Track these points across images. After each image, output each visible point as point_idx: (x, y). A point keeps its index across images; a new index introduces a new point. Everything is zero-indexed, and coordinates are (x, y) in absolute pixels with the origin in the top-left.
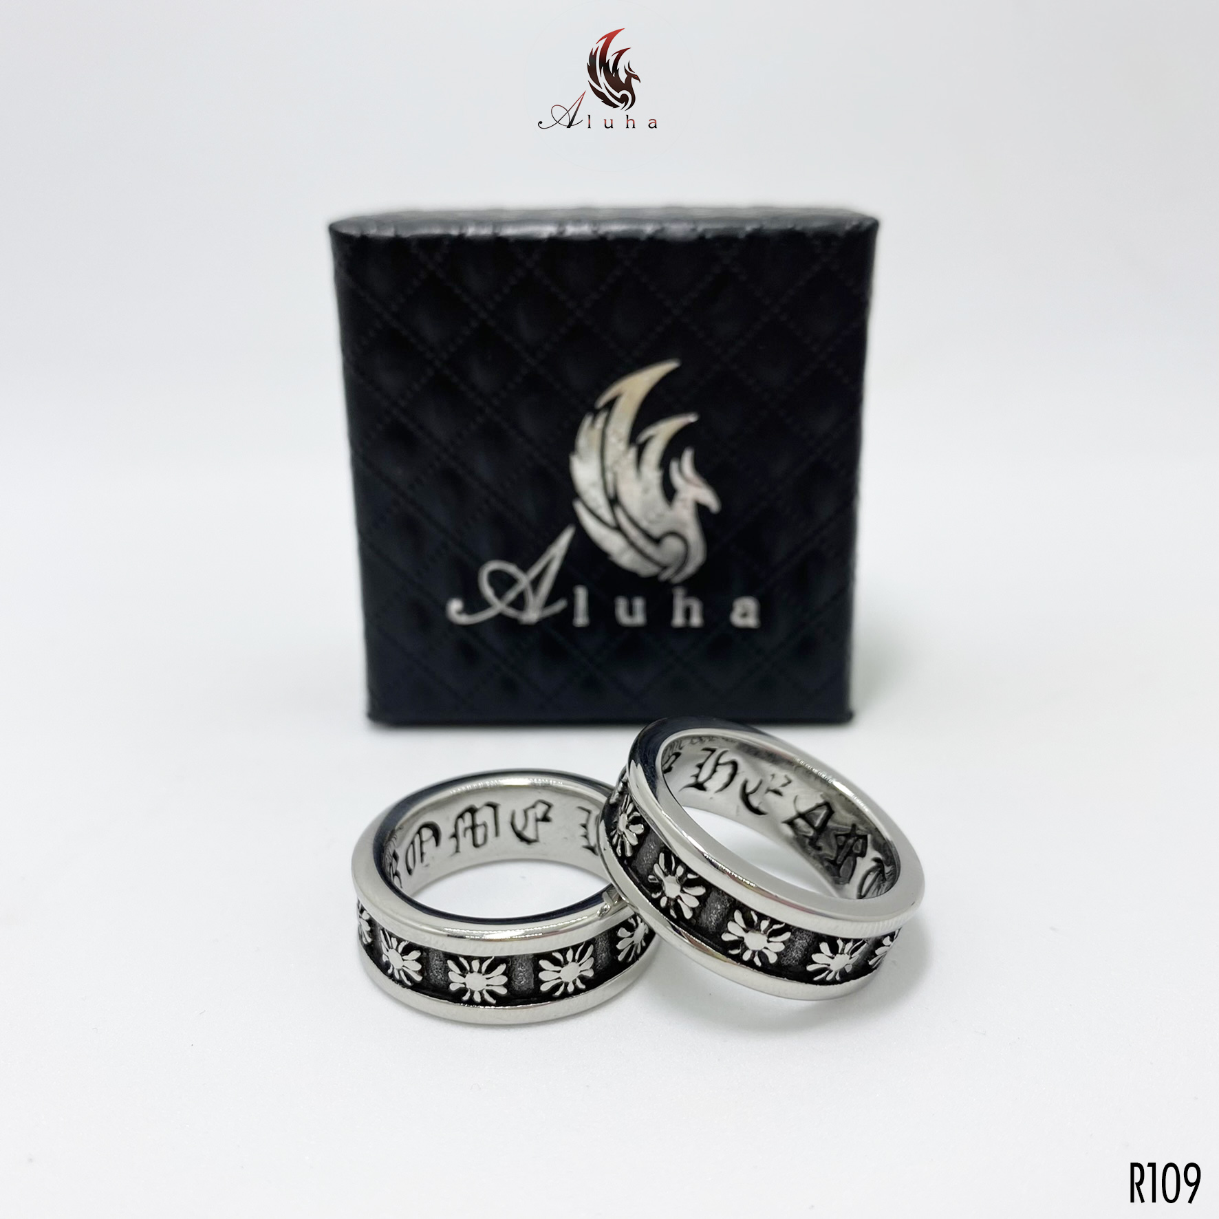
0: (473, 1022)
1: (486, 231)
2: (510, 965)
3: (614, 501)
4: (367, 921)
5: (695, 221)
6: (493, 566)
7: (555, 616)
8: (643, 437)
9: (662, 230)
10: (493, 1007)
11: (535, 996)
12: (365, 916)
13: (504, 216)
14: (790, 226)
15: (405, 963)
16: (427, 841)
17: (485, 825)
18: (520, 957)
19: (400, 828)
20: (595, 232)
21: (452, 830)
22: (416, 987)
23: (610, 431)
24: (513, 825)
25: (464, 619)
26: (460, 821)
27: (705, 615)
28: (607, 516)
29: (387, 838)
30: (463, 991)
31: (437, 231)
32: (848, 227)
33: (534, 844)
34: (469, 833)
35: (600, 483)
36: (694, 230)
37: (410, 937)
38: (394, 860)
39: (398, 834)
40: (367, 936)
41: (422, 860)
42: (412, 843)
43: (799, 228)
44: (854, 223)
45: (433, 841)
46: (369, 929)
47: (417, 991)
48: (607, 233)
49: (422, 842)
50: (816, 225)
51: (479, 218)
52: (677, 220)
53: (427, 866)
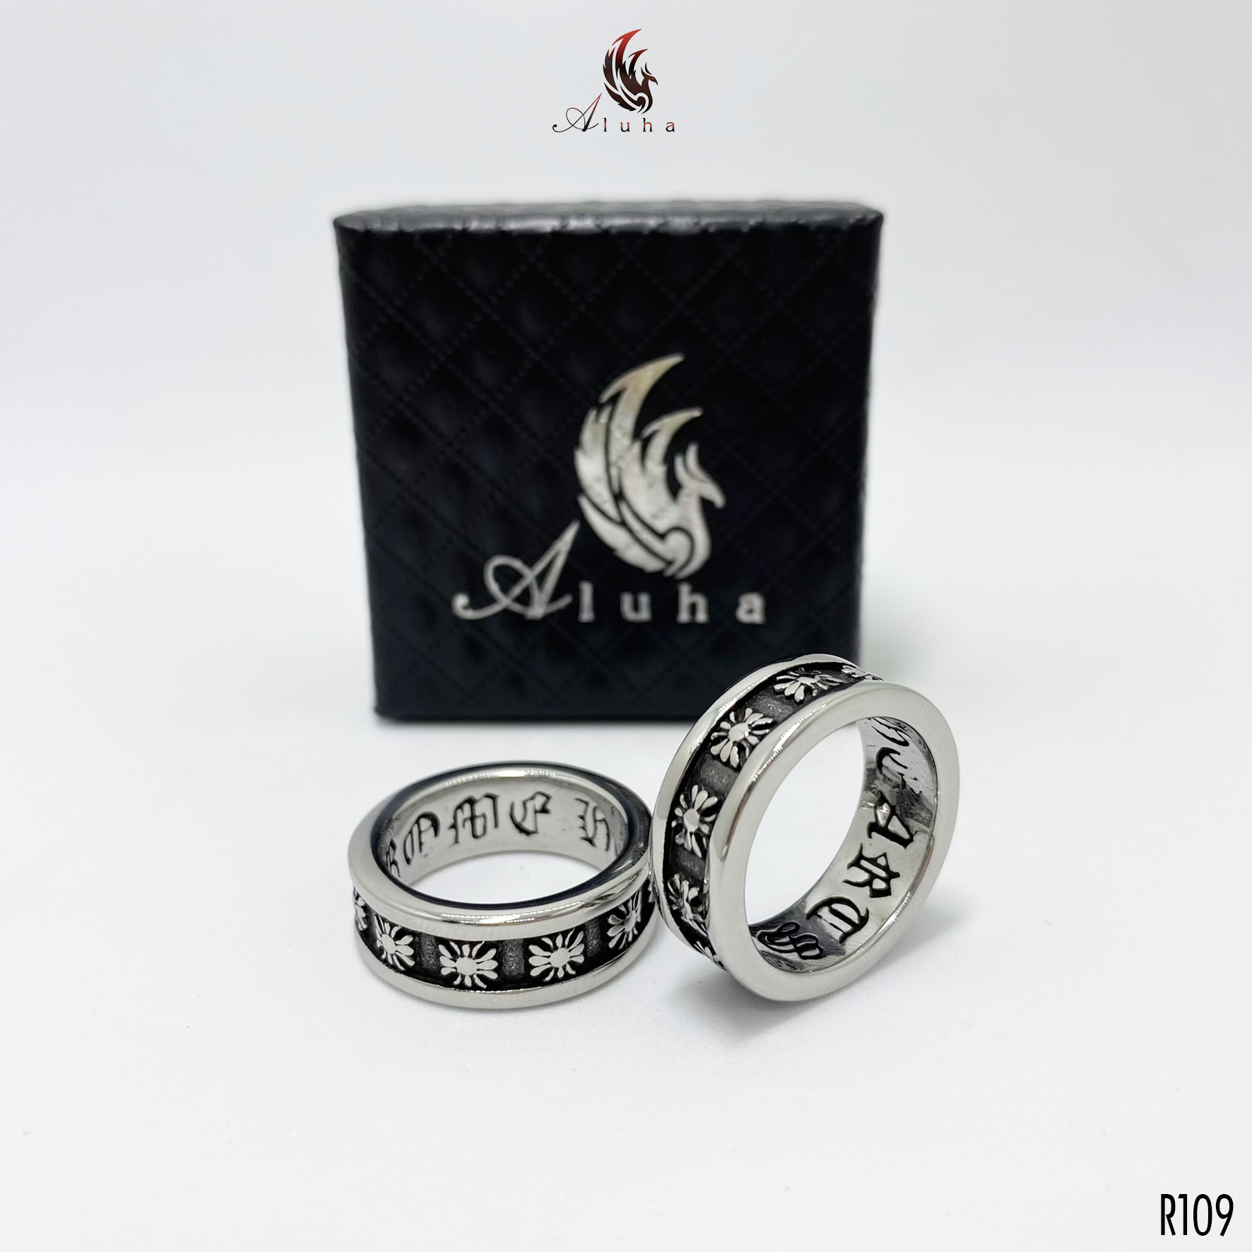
0: (465, 1006)
1: (489, 226)
2: (500, 949)
3: (619, 496)
4: (362, 907)
5: (698, 214)
6: (499, 561)
7: (560, 612)
8: (648, 431)
9: (665, 224)
10: (483, 992)
11: (525, 980)
12: (361, 903)
13: (508, 211)
14: (793, 219)
15: (398, 948)
16: (426, 831)
17: (484, 816)
18: (511, 941)
19: (397, 819)
20: (598, 226)
21: (451, 821)
22: (409, 972)
23: (614, 427)
24: (512, 817)
25: (470, 614)
26: (459, 812)
27: (710, 611)
28: (611, 510)
29: (384, 827)
30: (454, 975)
31: (440, 225)
32: (852, 221)
33: (534, 835)
34: (468, 824)
35: (604, 477)
36: (697, 224)
37: (402, 922)
38: (391, 848)
39: (395, 824)
40: (362, 922)
41: (421, 850)
42: (411, 832)
43: (802, 221)
44: (859, 216)
45: (432, 831)
46: (364, 915)
47: (409, 976)
48: (610, 227)
49: (420, 832)
50: (821, 218)
51: (482, 213)
52: (680, 213)
53: (426, 856)
